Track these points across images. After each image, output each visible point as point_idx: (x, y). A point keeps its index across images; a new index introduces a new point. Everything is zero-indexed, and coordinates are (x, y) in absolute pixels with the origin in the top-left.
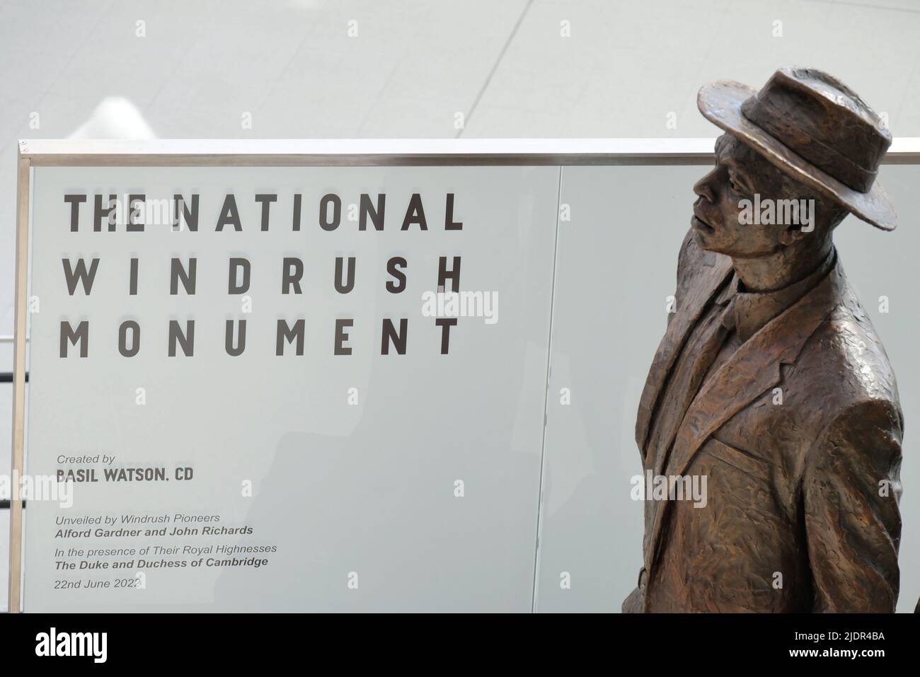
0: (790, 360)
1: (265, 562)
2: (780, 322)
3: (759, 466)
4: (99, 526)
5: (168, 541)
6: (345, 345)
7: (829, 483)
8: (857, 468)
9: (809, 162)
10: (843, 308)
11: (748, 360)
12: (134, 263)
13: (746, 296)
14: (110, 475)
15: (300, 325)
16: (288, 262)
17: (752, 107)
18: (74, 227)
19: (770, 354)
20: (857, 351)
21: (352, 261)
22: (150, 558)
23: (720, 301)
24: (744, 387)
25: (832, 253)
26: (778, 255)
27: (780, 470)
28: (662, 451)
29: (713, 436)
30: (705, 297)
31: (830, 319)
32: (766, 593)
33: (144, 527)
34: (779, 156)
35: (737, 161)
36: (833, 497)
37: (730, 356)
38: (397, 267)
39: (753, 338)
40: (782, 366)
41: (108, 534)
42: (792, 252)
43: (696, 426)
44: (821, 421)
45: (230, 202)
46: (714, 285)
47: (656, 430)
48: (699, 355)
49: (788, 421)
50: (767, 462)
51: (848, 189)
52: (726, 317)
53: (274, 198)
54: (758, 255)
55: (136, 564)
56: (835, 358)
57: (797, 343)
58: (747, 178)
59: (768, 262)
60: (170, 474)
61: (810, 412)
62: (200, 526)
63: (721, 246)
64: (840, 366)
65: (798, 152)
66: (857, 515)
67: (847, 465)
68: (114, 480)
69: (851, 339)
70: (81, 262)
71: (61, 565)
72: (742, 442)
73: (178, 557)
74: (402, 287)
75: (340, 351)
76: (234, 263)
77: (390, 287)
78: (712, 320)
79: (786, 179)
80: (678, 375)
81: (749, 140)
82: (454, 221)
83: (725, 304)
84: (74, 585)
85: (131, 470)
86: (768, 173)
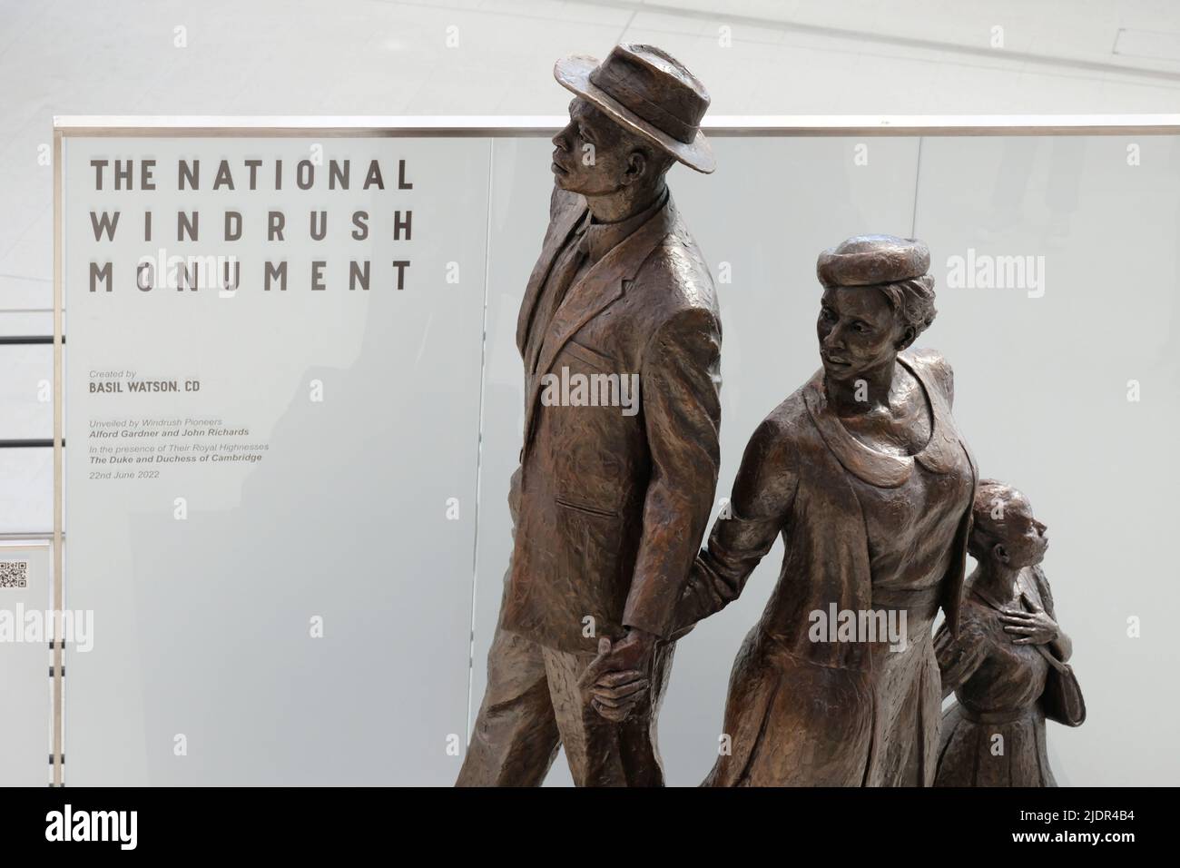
0: (630, 278)
1: (259, 458)
2: (623, 247)
3: (606, 363)
4: (124, 429)
5: (181, 440)
6: (320, 282)
7: (660, 375)
8: (682, 363)
9: (642, 118)
10: (673, 237)
11: (598, 277)
12: (148, 215)
13: (597, 227)
14: (132, 387)
15: (283, 266)
16: (272, 215)
17: (598, 74)
18: (99, 186)
19: (615, 273)
20: (684, 270)
21: (324, 215)
22: (166, 454)
23: (578, 232)
24: (594, 300)
25: (665, 192)
26: (619, 193)
27: (622, 365)
28: (534, 353)
29: (571, 339)
30: (568, 229)
31: (663, 245)
32: (614, 464)
33: (160, 429)
34: (616, 113)
35: (585, 117)
36: (664, 388)
37: (584, 275)
38: (361, 219)
39: (602, 260)
40: (624, 282)
41: (132, 435)
42: (631, 191)
43: (558, 332)
44: (653, 325)
45: (224, 166)
46: (575, 219)
47: (531, 336)
48: (561, 275)
49: (628, 325)
50: (612, 359)
51: (673, 140)
52: (581, 244)
53: (259, 163)
54: (604, 193)
55: (155, 459)
56: (665, 276)
57: (635, 264)
58: (592, 130)
59: (612, 199)
60: (181, 386)
61: (644, 319)
62: (206, 428)
63: (574, 187)
64: (668, 281)
65: (633, 110)
66: (683, 400)
67: (675, 362)
68: (136, 390)
69: (680, 260)
70: (105, 215)
71: (95, 460)
72: (593, 344)
73: (190, 453)
74: (365, 236)
75: (316, 287)
76: (229, 215)
77: (355, 235)
78: (573, 247)
79: (624, 132)
80: (547, 291)
81: (592, 100)
82: (405, 182)
83: (582, 234)
84: (105, 476)
85: (149, 383)
86: (610, 127)
